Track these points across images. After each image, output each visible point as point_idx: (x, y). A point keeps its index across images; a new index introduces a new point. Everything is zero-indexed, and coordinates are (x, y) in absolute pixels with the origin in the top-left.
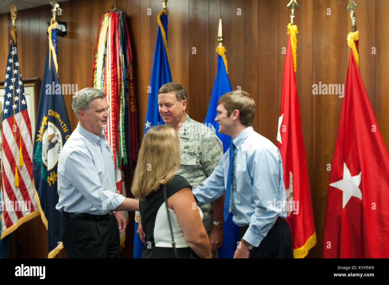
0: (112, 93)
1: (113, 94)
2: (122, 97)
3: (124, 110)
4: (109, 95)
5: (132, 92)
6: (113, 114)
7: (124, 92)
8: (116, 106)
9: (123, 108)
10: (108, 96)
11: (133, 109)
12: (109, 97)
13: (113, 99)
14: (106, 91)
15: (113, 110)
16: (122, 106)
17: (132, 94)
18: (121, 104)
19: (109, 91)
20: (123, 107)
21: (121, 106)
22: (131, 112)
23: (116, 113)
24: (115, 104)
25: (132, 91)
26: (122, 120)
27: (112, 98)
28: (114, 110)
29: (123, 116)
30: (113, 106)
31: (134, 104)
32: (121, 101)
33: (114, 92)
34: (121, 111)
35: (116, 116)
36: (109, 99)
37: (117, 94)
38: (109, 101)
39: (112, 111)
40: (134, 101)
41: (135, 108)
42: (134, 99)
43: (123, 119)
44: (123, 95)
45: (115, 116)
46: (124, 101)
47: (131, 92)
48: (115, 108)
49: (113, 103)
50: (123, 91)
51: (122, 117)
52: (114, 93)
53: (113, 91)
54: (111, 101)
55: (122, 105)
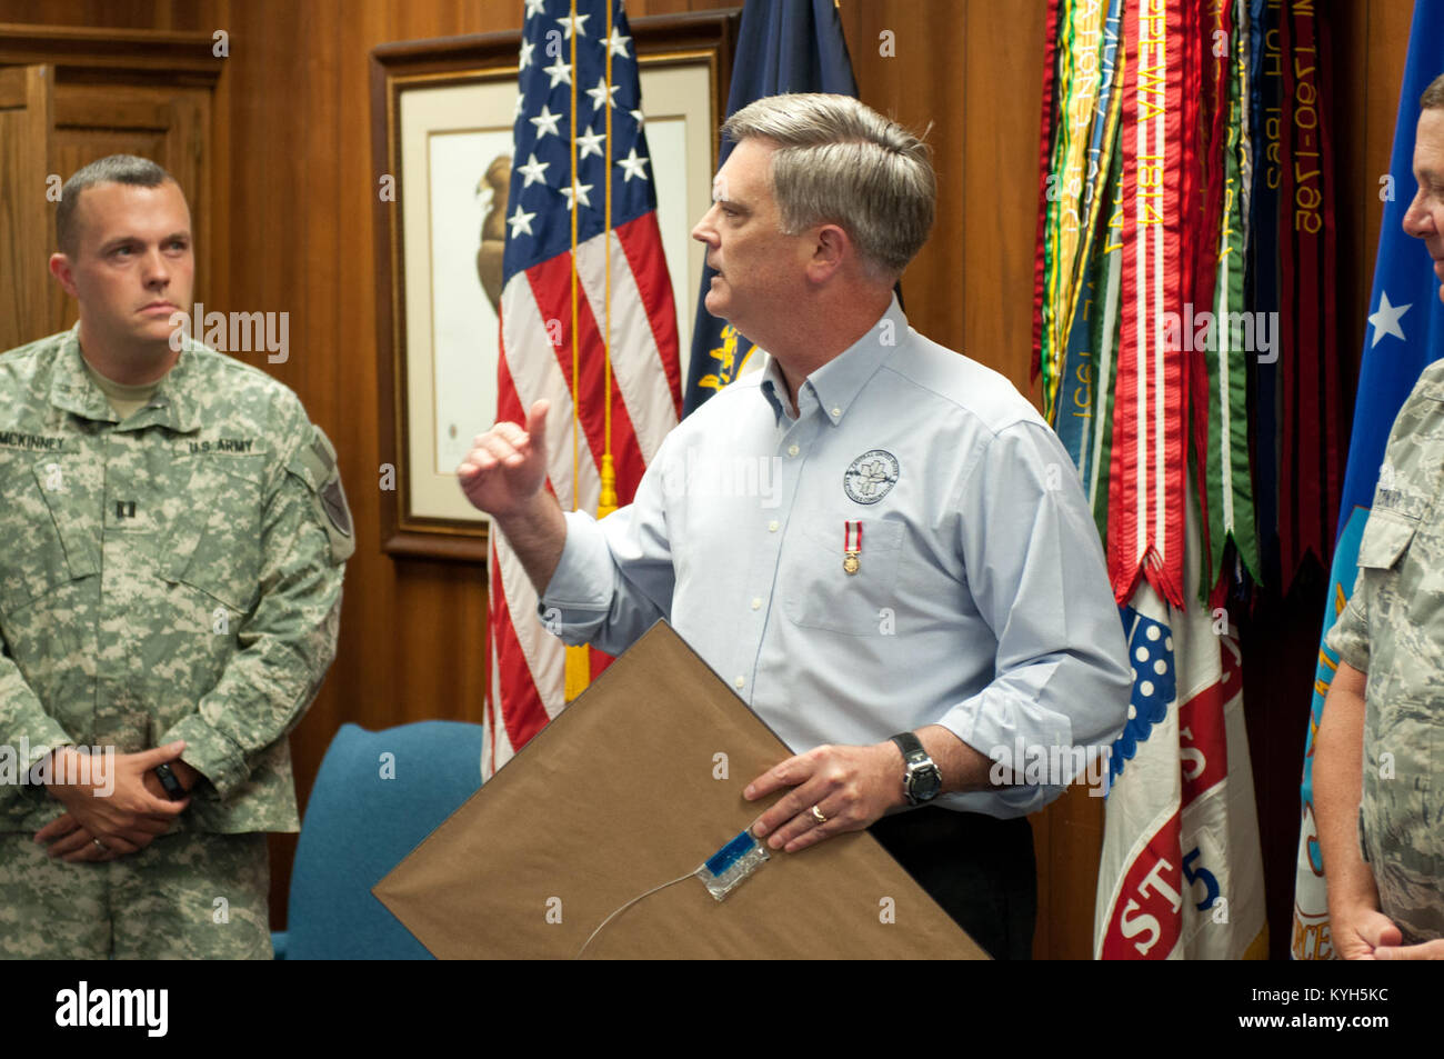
0: (1169, 110)
1: (1177, 117)
2: (1238, 135)
3: (1246, 221)
4: (1151, 123)
5: (1307, 104)
6: (1175, 250)
7: (1251, 102)
8: (1196, 198)
9: (1239, 212)
10: (1142, 129)
11: (1308, 213)
12: (1151, 133)
13: (1176, 148)
14: (1134, 95)
15: (1174, 220)
16: (1236, 194)
17: (1306, 117)
18: (1230, 181)
19: (1151, 98)
20: (1240, 197)
21: (1230, 193)
22: (1296, 236)
23: (1195, 242)
24: (1187, 186)
25: (1304, 94)
26: (1232, 290)
27: (1168, 140)
28: (1182, 220)
29: (1239, 263)
30: (1174, 197)
31: (1318, 183)
32: (1231, 164)
33: (1184, 98)
34: (1227, 231)
35: (1195, 261)
36: (1151, 150)
37: (1209, 117)
38: (1150, 163)
39: (1167, 228)
40: (1319, 164)
41: (1320, 210)
42: (1319, 150)
43: (1239, 279)
44: (1245, 125)
45: (1188, 263)
46: (1246, 165)
47: (1297, 105)
48: (1186, 206)
49: (1175, 177)
50: (1244, 100)
51: (1231, 270)
52: (1182, 109)
53: (1177, 93)
54: (1160, 165)
55: (1231, 186)
